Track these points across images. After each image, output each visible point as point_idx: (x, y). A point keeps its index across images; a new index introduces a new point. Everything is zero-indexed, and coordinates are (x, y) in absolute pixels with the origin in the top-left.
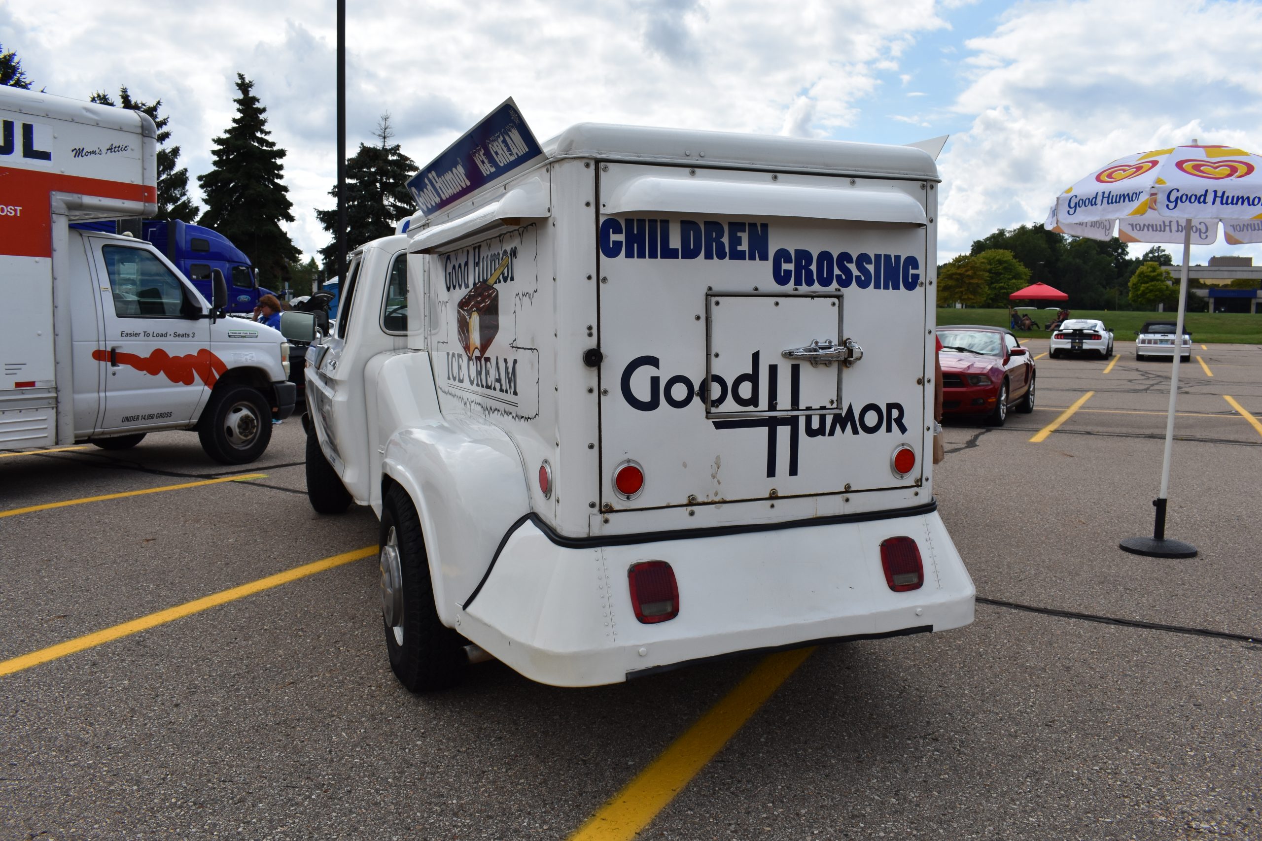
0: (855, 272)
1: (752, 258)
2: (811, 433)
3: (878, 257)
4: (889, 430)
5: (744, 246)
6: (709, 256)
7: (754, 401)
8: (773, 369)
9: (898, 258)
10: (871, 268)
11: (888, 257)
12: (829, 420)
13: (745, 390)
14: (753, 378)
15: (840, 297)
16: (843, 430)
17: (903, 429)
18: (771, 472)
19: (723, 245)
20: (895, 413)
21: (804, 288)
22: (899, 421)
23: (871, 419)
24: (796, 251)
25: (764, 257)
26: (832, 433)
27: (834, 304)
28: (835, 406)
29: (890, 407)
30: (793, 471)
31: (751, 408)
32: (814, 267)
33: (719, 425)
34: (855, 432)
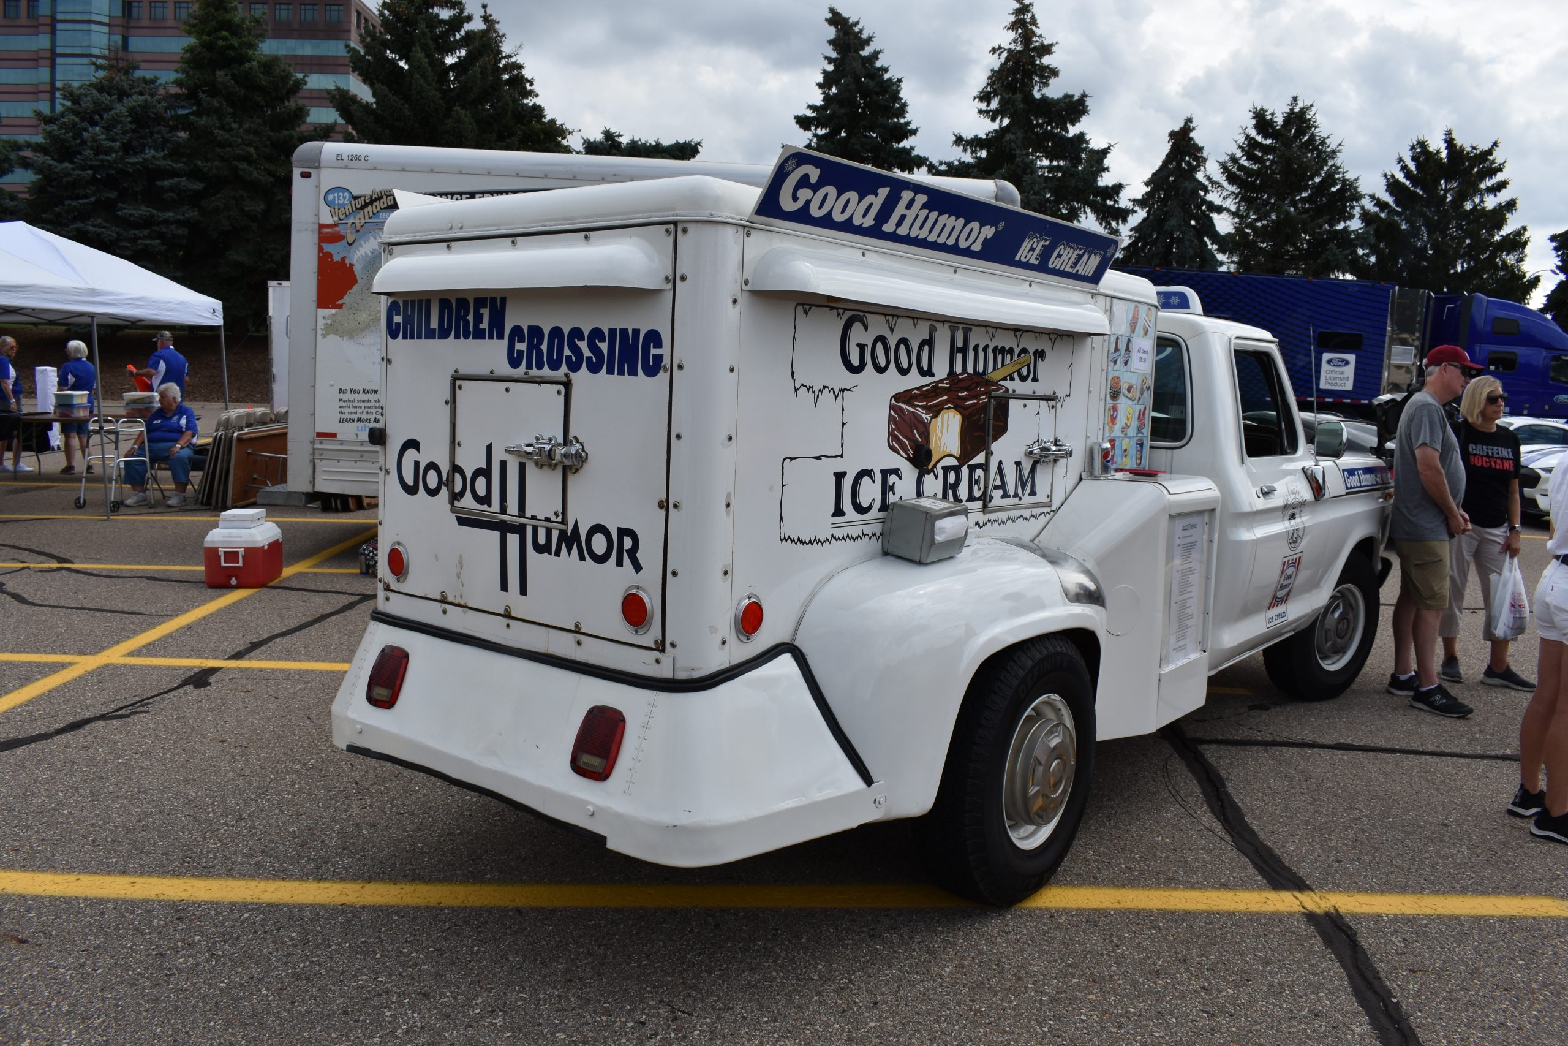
0: (587, 353)
1: (491, 337)
2: (540, 549)
3: (612, 331)
4: (620, 563)
5: (485, 325)
6: (457, 337)
7: (486, 500)
8: (503, 465)
9: (636, 332)
10: (604, 346)
11: (624, 332)
12: (555, 535)
13: (481, 484)
14: (485, 472)
15: (567, 385)
16: (569, 552)
17: (638, 567)
18: (504, 587)
19: (468, 322)
20: (628, 543)
21: (534, 372)
22: (633, 553)
23: (599, 544)
24: (530, 328)
25: (501, 337)
26: (558, 554)
27: (559, 393)
28: (559, 519)
29: (623, 532)
30: (523, 591)
31: (485, 507)
32: (544, 347)
33: (462, 521)
34: (582, 558)
